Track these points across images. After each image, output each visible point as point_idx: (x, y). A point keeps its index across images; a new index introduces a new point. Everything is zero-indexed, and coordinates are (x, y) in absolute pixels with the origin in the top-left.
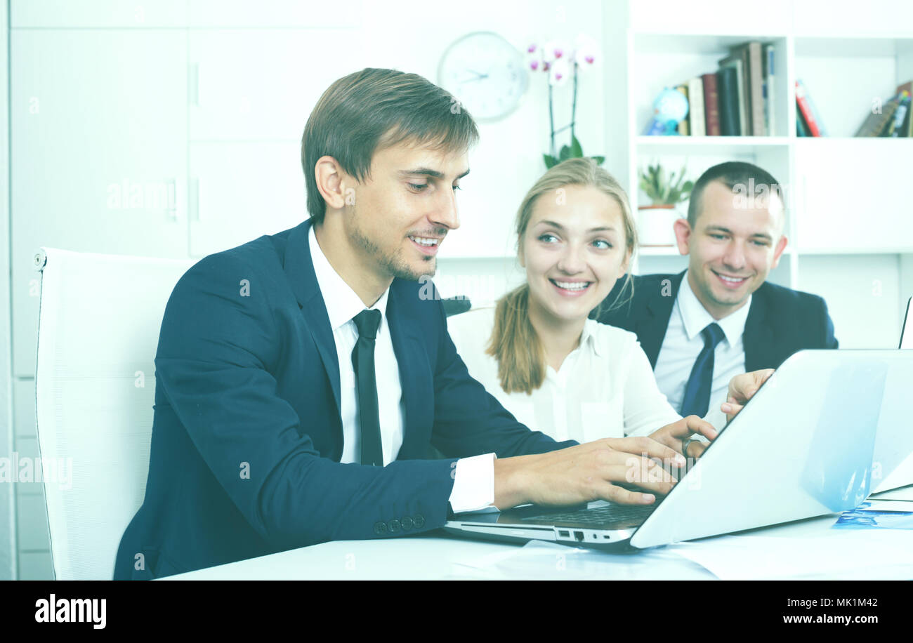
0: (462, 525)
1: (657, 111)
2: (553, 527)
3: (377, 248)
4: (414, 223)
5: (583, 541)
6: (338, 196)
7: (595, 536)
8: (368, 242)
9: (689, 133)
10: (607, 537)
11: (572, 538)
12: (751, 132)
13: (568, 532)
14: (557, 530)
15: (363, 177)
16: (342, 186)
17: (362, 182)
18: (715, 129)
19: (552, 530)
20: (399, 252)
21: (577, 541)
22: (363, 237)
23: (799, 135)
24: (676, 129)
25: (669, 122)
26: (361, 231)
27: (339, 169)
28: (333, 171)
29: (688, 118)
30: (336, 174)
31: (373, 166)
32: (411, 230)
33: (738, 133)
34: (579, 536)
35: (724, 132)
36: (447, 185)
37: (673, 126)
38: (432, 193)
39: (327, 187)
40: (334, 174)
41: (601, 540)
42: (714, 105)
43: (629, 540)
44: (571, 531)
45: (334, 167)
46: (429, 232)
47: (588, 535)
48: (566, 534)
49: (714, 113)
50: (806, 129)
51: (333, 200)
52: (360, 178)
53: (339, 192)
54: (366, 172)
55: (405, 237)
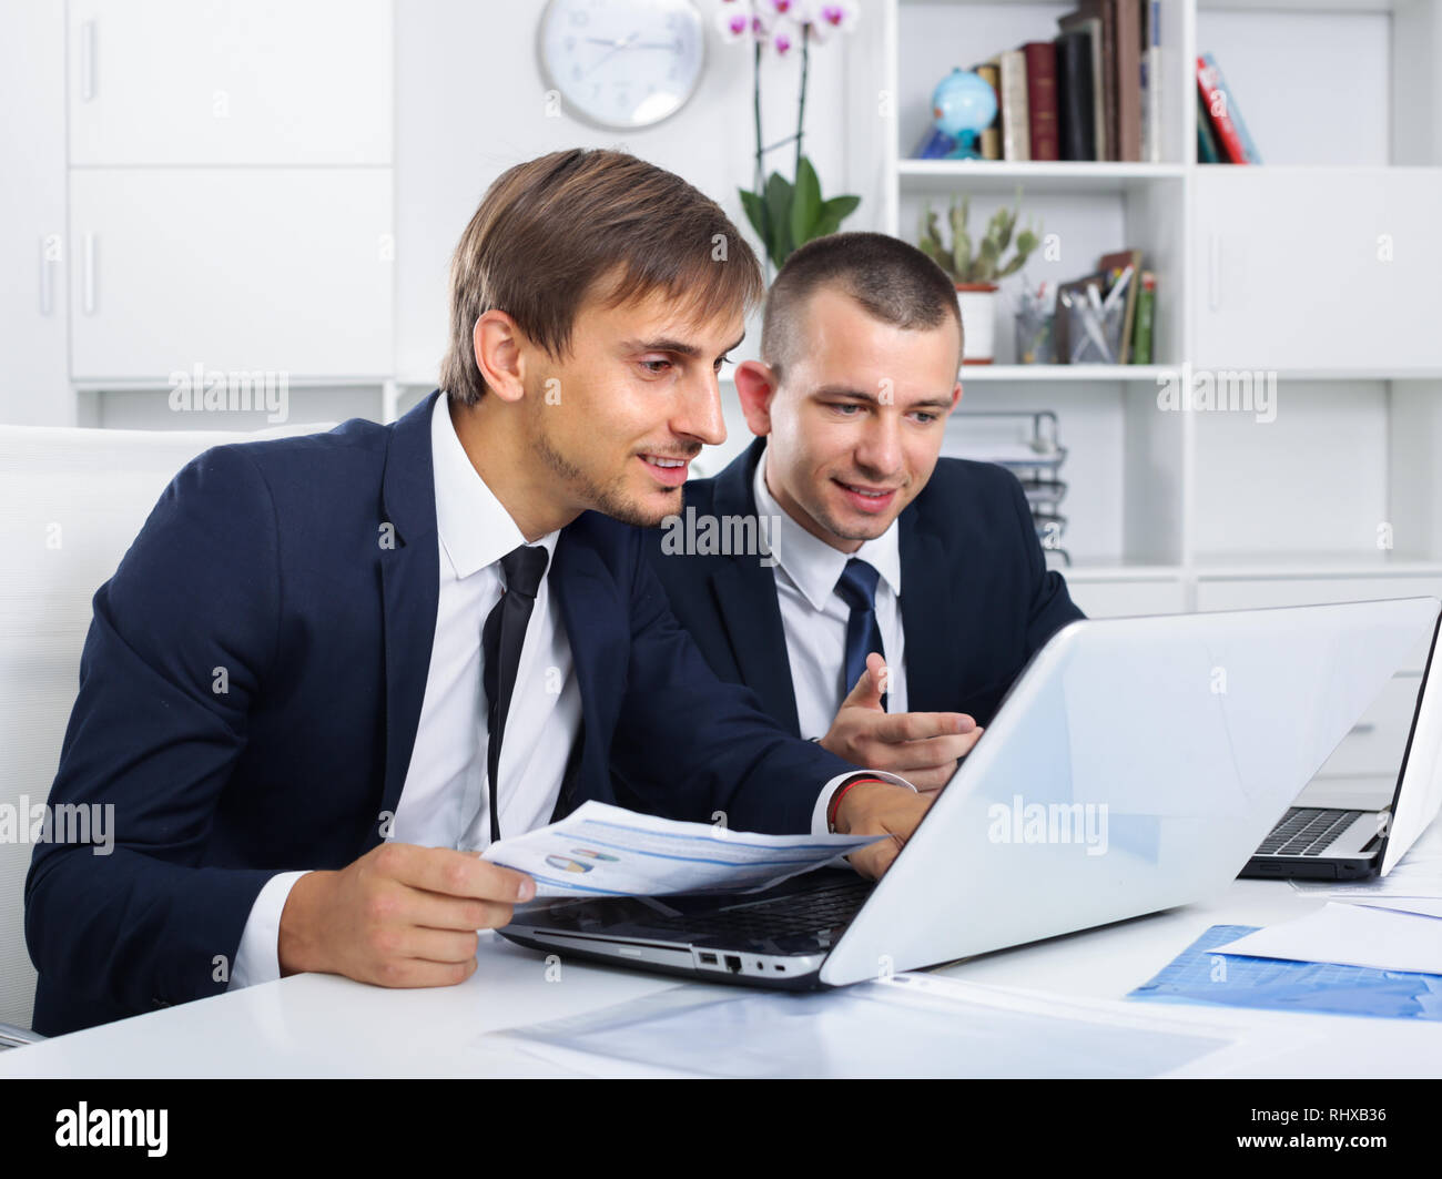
0: (535, 932)
1: (938, 113)
2: (690, 946)
3: (577, 471)
4: (646, 433)
5: (739, 973)
6: (512, 379)
7: (760, 966)
8: (560, 462)
9: (1000, 155)
10: (781, 968)
11: (721, 967)
12: (1115, 155)
13: (714, 956)
14: (696, 951)
15: (558, 351)
16: (521, 363)
17: (556, 359)
18: (1045, 147)
19: (687, 950)
20: (620, 480)
21: (730, 971)
22: (553, 452)
23: (1203, 158)
24: (976, 146)
25: (962, 133)
26: (549, 441)
27: (516, 334)
28: (504, 337)
29: (997, 124)
30: (509, 343)
31: (576, 333)
32: (640, 444)
33: (1090, 156)
34: (734, 963)
35: (1063, 153)
36: (705, 367)
37: (968, 140)
38: (678, 380)
39: (494, 364)
40: (507, 341)
41: (770, 973)
42: (1046, 100)
43: (816, 973)
44: (720, 954)
45: (506, 330)
46: (673, 450)
47: (750, 963)
48: (712, 959)
49: (1046, 116)
50: (1217, 145)
51: (504, 386)
52: (554, 351)
53: (515, 373)
54: (564, 342)
55: (630, 456)
